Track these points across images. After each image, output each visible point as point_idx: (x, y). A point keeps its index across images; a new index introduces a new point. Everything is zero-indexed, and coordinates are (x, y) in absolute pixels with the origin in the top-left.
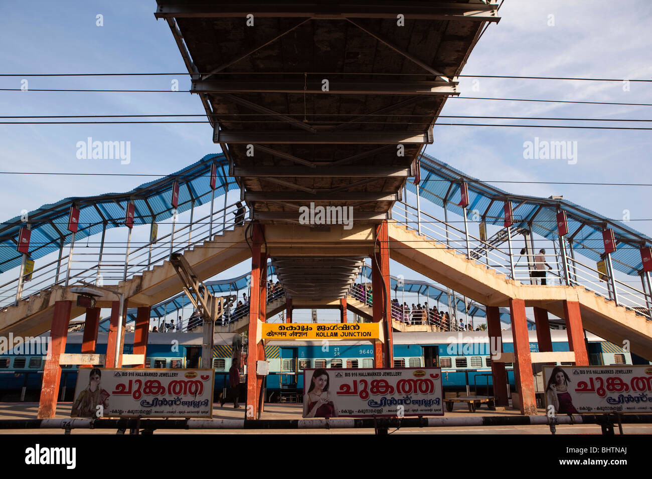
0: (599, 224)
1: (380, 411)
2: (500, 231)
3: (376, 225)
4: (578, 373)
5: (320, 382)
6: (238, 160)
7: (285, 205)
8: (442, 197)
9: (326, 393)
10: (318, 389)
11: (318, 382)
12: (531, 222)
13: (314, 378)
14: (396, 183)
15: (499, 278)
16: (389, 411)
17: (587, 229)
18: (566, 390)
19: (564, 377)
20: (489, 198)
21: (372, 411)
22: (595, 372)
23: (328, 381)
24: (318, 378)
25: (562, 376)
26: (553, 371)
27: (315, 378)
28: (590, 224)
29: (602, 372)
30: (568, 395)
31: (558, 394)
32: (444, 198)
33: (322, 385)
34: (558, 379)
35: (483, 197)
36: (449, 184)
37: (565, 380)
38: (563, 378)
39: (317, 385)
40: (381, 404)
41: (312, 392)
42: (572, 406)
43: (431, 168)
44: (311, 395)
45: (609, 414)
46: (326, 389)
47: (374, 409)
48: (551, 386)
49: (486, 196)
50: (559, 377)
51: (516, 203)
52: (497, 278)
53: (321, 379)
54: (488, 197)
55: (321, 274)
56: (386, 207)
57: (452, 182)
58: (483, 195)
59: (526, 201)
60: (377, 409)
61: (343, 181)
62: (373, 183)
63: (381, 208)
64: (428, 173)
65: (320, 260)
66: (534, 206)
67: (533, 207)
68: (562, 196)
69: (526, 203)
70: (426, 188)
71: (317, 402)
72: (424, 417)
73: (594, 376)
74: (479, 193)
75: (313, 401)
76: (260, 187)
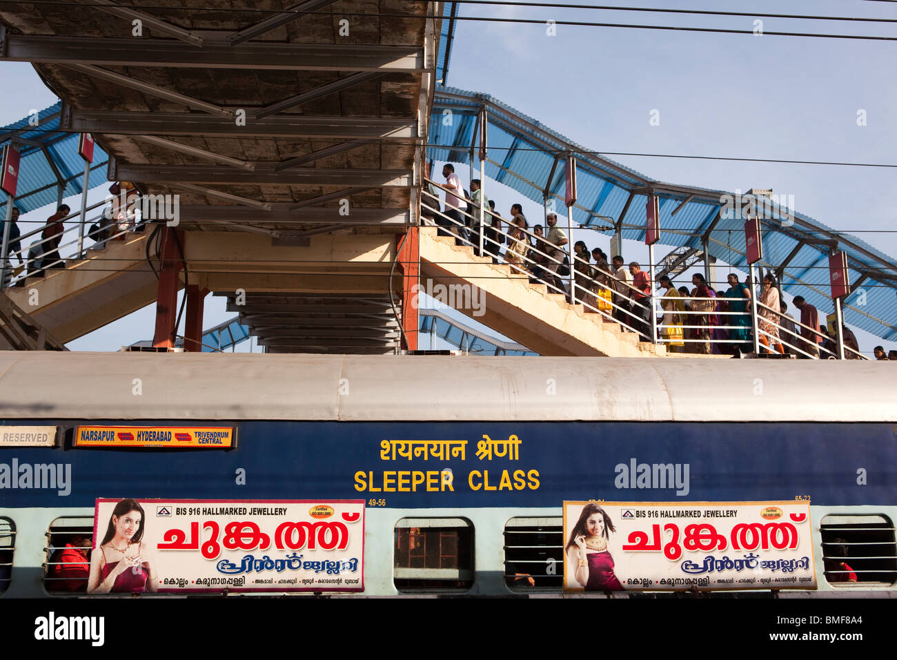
0: (825, 242)
1: (239, 582)
2: (670, 255)
3: (397, 235)
4: (632, 516)
5: (127, 526)
6: (73, 99)
7: (207, 193)
8: (541, 186)
9: (136, 545)
10: (122, 538)
11: (121, 524)
12: (708, 237)
13: (115, 517)
14: (403, 153)
15: (626, 340)
16: (257, 581)
17: (808, 254)
18: (606, 547)
19: (603, 524)
20: (626, 189)
21: (223, 581)
22: (665, 514)
23: (142, 523)
24: (123, 518)
25: (600, 521)
26: (585, 510)
27: (118, 517)
28: (813, 243)
29: (678, 513)
30: (607, 556)
31: (589, 556)
32: (544, 188)
33: (129, 531)
34: (590, 527)
35: (616, 188)
36: (552, 160)
37: (606, 529)
38: (600, 526)
39: (119, 530)
40: (243, 569)
41: (108, 544)
42: (614, 576)
43: (518, 131)
44: (107, 548)
45: (684, 593)
46: (136, 538)
47: (227, 577)
48: (577, 540)
49: (619, 186)
50: (593, 522)
51: (676, 200)
52: (622, 339)
53: (128, 520)
54: (623, 188)
55: (332, 329)
56: (401, 201)
57: (557, 158)
58: (614, 183)
59: (692, 197)
60: (233, 577)
61: (299, 147)
62: (358, 150)
63: (393, 201)
64: (513, 138)
65: (317, 302)
66: (712, 207)
67: (710, 210)
68: (771, 190)
69: (691, 201)
70: (511, 169)
71: (118, 563)
72: (324, 594)
73: (662, 522)
74: (608, 180)
75: (110, 561)
76: (142, 156)
